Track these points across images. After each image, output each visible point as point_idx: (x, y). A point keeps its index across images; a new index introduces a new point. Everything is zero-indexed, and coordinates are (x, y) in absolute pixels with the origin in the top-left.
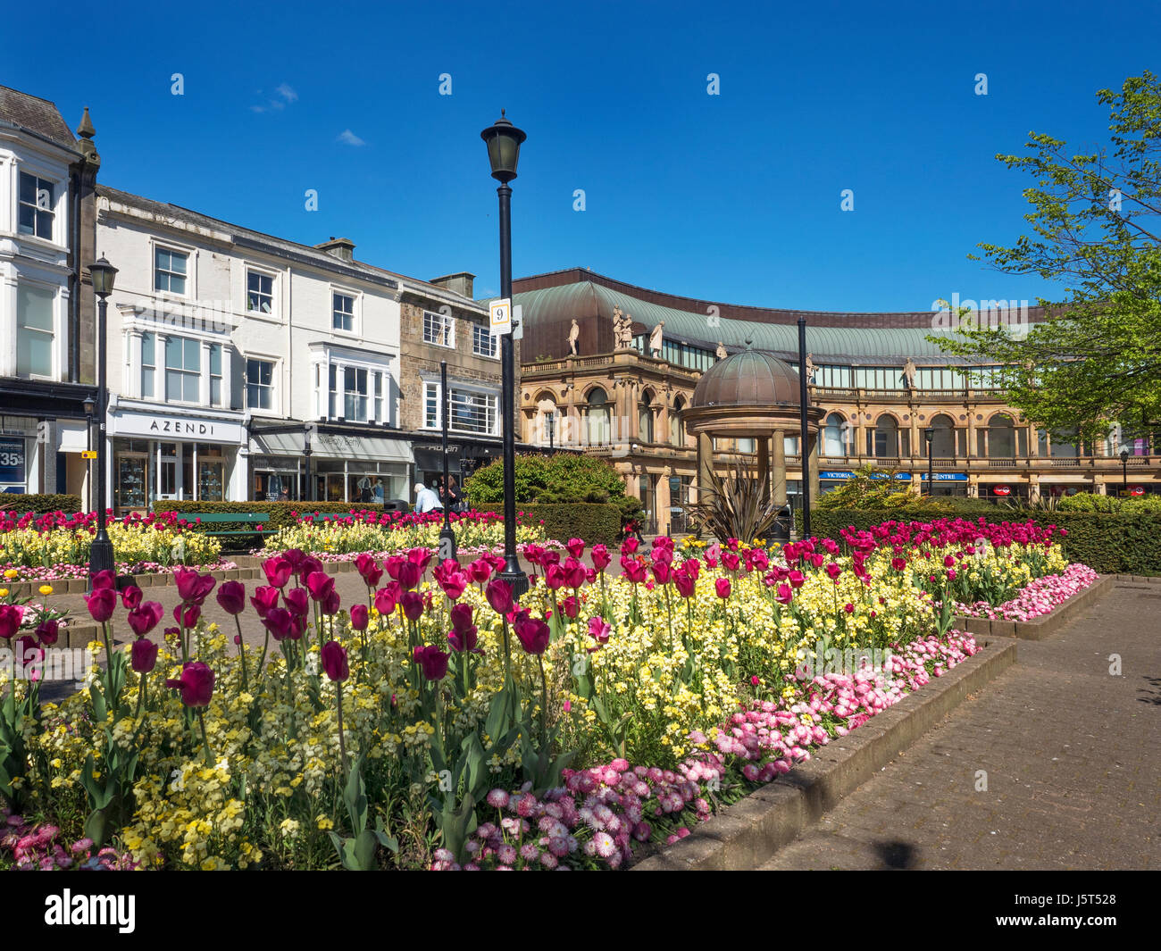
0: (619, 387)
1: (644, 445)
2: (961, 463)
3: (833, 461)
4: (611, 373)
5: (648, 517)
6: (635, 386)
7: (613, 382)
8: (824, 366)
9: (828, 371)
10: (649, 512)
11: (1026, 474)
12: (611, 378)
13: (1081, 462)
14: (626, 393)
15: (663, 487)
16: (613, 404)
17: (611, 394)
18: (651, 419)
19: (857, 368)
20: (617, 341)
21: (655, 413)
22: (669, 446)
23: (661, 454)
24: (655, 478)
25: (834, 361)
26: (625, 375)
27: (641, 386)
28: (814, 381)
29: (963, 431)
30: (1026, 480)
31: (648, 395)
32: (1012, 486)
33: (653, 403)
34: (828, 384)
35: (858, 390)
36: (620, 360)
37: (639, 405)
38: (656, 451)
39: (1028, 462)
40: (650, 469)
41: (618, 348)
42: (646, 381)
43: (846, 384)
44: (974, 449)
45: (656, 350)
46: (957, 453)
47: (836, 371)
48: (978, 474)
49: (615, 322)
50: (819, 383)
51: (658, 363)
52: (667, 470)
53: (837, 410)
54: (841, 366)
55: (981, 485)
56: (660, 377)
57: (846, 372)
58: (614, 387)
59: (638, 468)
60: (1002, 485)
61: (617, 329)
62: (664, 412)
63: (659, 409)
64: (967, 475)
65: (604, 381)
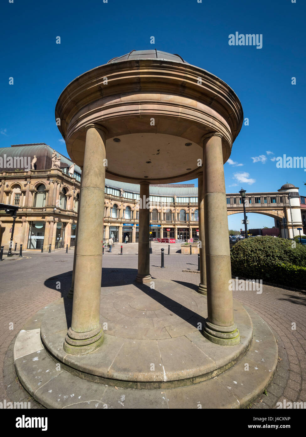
0: (52, 184)
1: (61, 210)
2: (159, 222)
3: (127, 220)
4: (48, 177)
5: (61, 241)
6: (59, 185)
7: (49, 182)
8: (126, 192)
9: (127, 193)
10: (61, 238)
11: (174, 225)
12: (48, 180)
13: (187, 222)
14: (55, 187)
15: (68, 228)
16: (48, 191)
17: (47, 187)
18: (66, 199)
19: (134, 194)
20: (53, 165)
21: (68, 198)
22: (73, 212)
23: (68, 214)
24: (65, 224)
25: (129, 191)
26: (55, 179)
27: (62, 185)
28: (123, 196)
29: (160, 213)
30: (174, 227)
31: (65, 190)
32: (171, 229)
33: (67, 194)
34: (127, 197)
35: (135, 200)
36: (53, 172)
37: (60, 193)
38: (67, 213)
39: (175, 222)
40: (63, 220)
41: (53, 167)
42: (65, 184)
43: (131, 198)
44: (162, 218)
45: (71, 174)
46: (158, 219)
47: (129, 194)
48: (163, 225)
49: (53, 156)
50: (124, 196)
51: (72, 179)
52: (71, 221)
53: (129, 205)
54: (130, 193)
55: (164, 228)
56: (72, 184)
57: (131, 194)
58: (49, 184)
59: (57, 219)
60: (168, 228)
61: (53, 159)
62: (72, 198)
63: (70, 196)
64: (161, 225)
65: (45, 181)
